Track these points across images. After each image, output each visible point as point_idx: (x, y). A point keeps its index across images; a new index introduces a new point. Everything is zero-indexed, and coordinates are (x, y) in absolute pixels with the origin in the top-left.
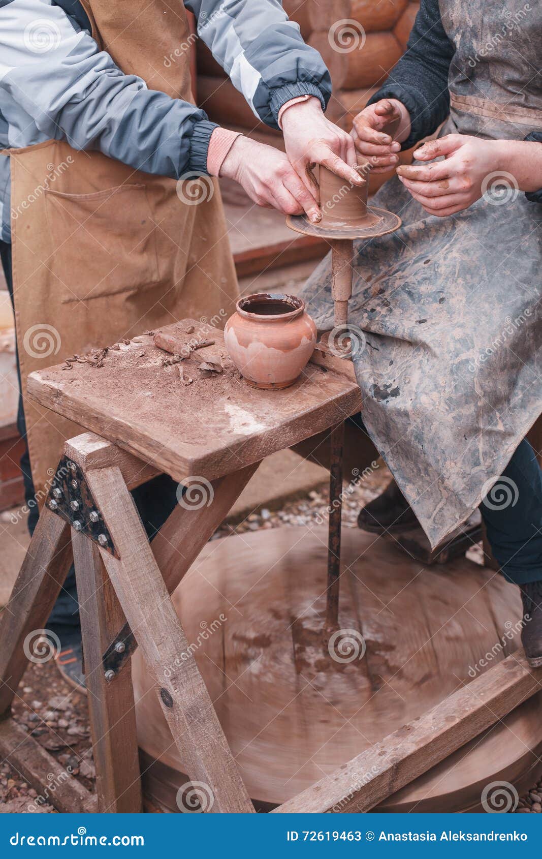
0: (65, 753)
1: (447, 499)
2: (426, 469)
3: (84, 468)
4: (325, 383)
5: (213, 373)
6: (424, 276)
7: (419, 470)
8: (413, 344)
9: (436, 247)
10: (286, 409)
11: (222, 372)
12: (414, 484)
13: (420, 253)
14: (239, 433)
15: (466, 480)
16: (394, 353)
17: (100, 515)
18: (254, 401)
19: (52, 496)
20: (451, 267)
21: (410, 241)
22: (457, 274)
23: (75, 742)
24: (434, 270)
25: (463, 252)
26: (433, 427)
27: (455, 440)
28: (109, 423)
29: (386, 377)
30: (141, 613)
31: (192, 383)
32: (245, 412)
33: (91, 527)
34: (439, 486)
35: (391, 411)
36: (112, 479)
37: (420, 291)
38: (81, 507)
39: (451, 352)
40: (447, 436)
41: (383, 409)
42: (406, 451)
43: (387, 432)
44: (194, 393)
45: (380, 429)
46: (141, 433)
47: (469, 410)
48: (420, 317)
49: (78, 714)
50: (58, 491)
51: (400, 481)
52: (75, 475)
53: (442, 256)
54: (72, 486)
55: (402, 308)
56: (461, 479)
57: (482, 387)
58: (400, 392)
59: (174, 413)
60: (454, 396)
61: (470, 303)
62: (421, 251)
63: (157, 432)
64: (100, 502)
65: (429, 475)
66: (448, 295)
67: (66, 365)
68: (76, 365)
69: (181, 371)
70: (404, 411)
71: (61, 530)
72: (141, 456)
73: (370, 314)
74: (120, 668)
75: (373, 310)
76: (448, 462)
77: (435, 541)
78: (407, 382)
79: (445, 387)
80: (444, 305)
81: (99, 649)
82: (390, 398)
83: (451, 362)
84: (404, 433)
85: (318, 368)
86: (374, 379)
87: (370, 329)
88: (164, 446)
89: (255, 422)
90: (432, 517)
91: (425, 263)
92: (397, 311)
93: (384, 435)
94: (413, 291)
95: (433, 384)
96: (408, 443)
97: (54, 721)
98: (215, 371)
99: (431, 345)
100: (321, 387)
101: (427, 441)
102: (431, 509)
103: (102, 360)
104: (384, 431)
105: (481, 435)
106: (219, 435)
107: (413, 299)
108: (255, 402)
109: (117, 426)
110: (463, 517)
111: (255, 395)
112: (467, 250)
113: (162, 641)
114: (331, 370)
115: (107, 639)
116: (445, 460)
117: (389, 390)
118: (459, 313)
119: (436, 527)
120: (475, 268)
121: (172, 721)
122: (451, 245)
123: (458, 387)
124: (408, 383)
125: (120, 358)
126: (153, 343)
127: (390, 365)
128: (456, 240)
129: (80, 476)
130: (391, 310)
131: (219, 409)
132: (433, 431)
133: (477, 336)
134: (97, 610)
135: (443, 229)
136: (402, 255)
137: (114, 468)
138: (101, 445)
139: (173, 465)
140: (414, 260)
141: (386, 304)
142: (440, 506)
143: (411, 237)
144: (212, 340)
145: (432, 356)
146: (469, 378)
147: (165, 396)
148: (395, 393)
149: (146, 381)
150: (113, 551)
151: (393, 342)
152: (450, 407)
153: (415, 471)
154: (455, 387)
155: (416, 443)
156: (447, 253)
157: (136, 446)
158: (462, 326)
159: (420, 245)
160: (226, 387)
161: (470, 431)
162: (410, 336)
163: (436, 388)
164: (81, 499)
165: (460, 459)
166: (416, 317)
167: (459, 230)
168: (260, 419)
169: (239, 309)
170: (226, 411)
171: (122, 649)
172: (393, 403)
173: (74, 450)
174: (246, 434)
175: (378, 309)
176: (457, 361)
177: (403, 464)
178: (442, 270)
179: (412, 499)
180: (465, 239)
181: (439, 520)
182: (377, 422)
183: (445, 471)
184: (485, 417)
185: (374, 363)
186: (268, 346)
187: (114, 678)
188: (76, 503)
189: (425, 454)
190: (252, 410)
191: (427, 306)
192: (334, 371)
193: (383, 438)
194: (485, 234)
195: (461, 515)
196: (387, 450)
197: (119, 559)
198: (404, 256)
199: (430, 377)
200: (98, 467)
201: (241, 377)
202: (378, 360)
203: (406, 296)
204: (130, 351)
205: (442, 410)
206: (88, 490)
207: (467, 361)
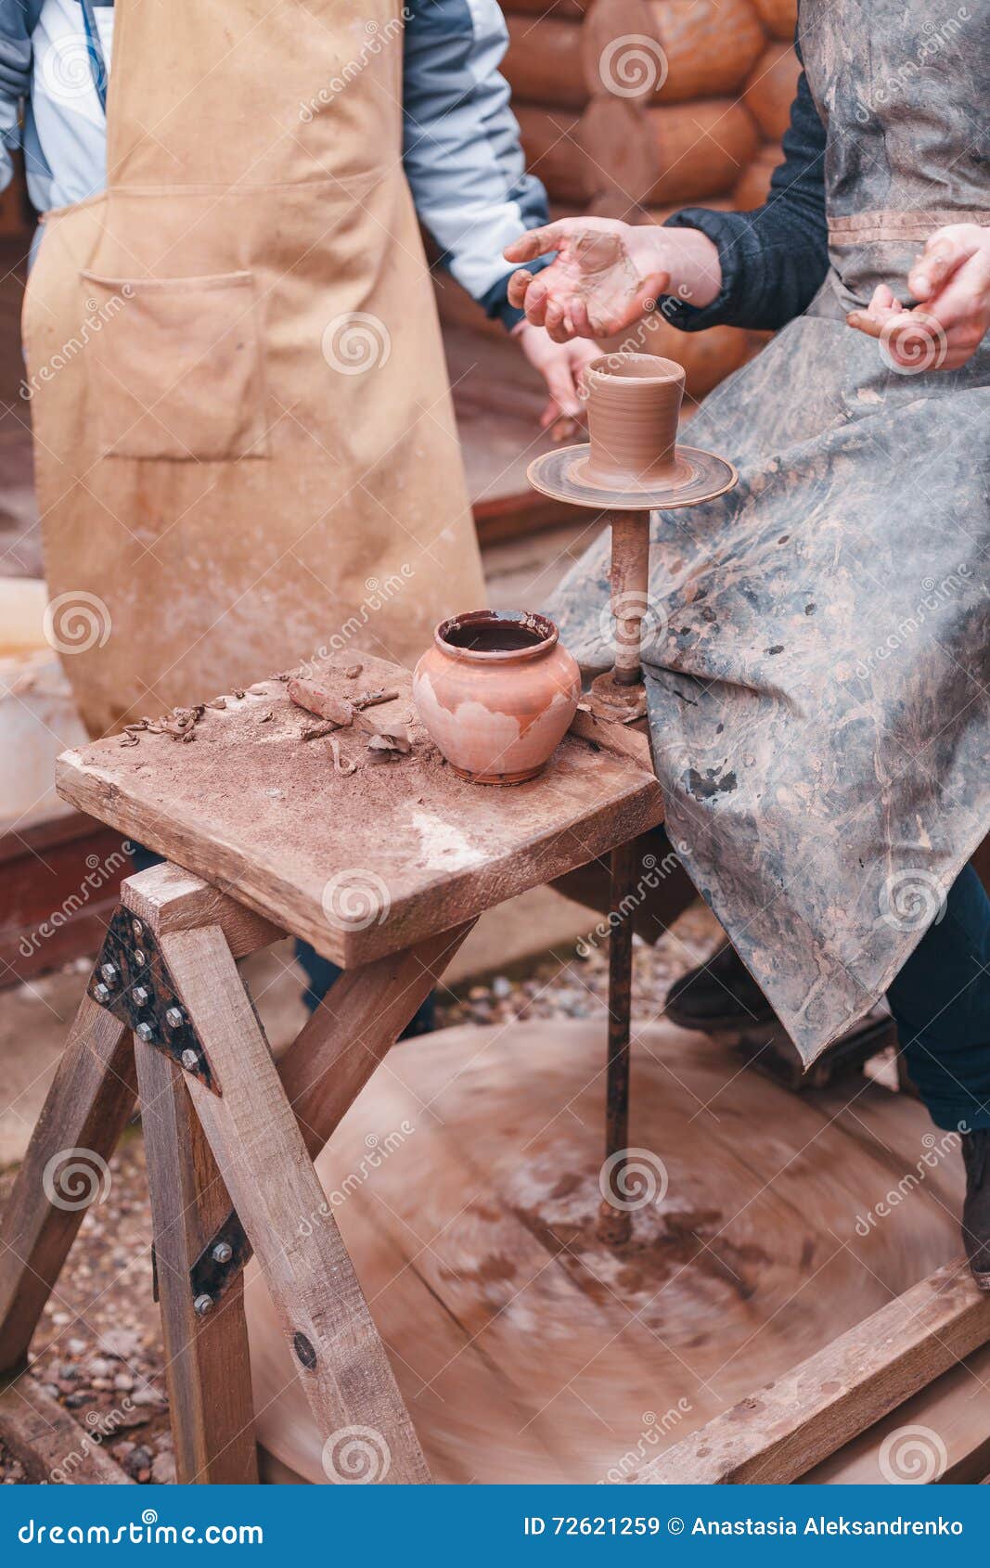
0: (126, 1440)
1: (829, 976)
2: (788, 923)
3: (156, 929)
4: (596, 772)
5: (393, 754)
6: (778, 564)
7: (776, 923)
8: (761, 693)
9: (798, 508)
10: (523, 822)
11: (410, 752)
12: (766, 948)
13: (769, 522)
14: (438, 867)
15: (864, 940)
16: (725, 710)
17: (186, 1015)
18: (467, 806)
19: (99, 977)
20: (827, 547)
21: (751, 497)
22: (836, 559)
23: (145, 1418)
24: (796, 553)
25: (847, 518)
26: (800, 846)
27: (842, 868)
28: (202, 847)
29: (710, 755)
30: (260, 1193)
31: (354, 772)
32: (450, 829)
33: (168, 1035)
34: (813, 952)
35: (723, 818)
36: (208, 949)
37: (770, 592)
38: (151, 998)
39: (829, 708)
40: (826, 862)
41: (707, 814)
42: (749, 889)
43: (713, 855)
44: (359, 792)
45: (700, 849)
46: (259, 866)
47: (866, 813)
48: (771, 640)
49: (152, 1363)
50: (110, 969)
51: (740, 944)
52: (140, 941)
53: (810, 527)
54: (135, 960)
55: (738, 624)
56: (856, 941)
57: (888, 770)
58: (738, 781)
59: (320, 829)
60: (839, 790)
61: (863, 614)
62: (771, 517)
63: (289, 865)
64: (185, 989)
65: (793, 932)
66: (822, 599)
67: (128, 737)
68: (145, 737)
69: (336, 750)
70: (747, 818)
71: (115, 1041)
72: (258, 909)
73: (681, 637)
74: (223, 1291)
75: (686, 631)
76: (831, 910)
77: (809, 1054)
78: (749, 762)
79: (821, 773)
80: (815, 618)
81: (184, 1258)
82: (719, 795)
83: (832, 726)
84: (749, 860)
85: (584, 745)
86: (690, 759)
87: (681, 665)
88: (300, 893)
89: (467, 848)
90: (803, 1009)
91: (780, 542)
92: (729, 630)
93: (709, 860)
94: (758, 592)
95: (799, 768)
96: (755, 875)
97: (108, 1377)
98: (396, 751)
99: (793, 695)
100: (589, 780)
101: (790, 871)
102: (801, 993)
103: (192, 728)
104: (707, 854)
105: (890, 856)
106: (401, 871)
107: (757, 607)
108: (468, 810)
109: (217, 854)
110: (861, 1009)
111: (468, 794)
112: (855, 514)
113: (297, 1246)
114: (608, 748)
115: (200, 1237)
116: (825, 906)
117: (717, 780)
118: (843, 634)
119: (810, 1026)
120: (871, 548)
121: (314, 1394)
122: (826, 505)
123: (845, 772)
124: (752, 764)
125: (225, 726)
126: (286, 697)
127: (718, 732)
128: (834, 495)
129: (150, 943)
130: (717, 629)
131: (402, 822)
132: (802, 853)
133: (878, 678)
134: (180, 1185)
135: (812, 474)
136: (736, 524)
137: (212, 928)
138: (189, 887)
139: (316, 928)
140: (760, 536)
141: (707, 616)
142: (816, 987)
143: (753, 488)
144: (392, 691)
145: (794, 715)
146: (864, 753)
147: (305, 798)
148: (729, 782)
149: (272, 769)
150: (208, 1081)
151: (723, 690)
152: (831, 810)
153: (768, 924)
154: (840, 772)
155: (771, 876)
156: (819, 521)
157: (251, 890)
158: (849, 657)
159: (769, 505)
160: (417, 780)
161: (870, 850)
162: (755, 679)
163: (806, 774)
164: (152, 986)
165: (853, 903)
166: (762, 642)
167: (840, 476)
168: (476, 841)
169: (439, 639)
170: (415, 825)
171: (225, 1257)
172: (726, 802)
173: (138, 897)
174: (450, 870)
175: (695, 627)
176: (842, 723)
177: (745, 912)
178: (809, 552)
179: (764, 976)
180: (850, 493)
181: (816, 1014)
182: (694, 837)
183: (825, 926)
184: (897, 824)
185: (690, 729)
186: (492, 709)
187: (212, 1310)
188: (142, 993)
189: (786, 894)
190: (462, 824)
191: (784, 619)
192: (613, 750)
193: (707, 866)
194: (887, 482)
195: (857, 1004)
196: (714, 885)
197: (220, 1094)
198: (740, 526)
199: (791, 754)
200: (180, 927)
201: (445, 762)
202: (696, 723)
203: (744, 601)
204: (245, 711)
205: (817, 814)
206: (164, 970)
207: (861, 723)
